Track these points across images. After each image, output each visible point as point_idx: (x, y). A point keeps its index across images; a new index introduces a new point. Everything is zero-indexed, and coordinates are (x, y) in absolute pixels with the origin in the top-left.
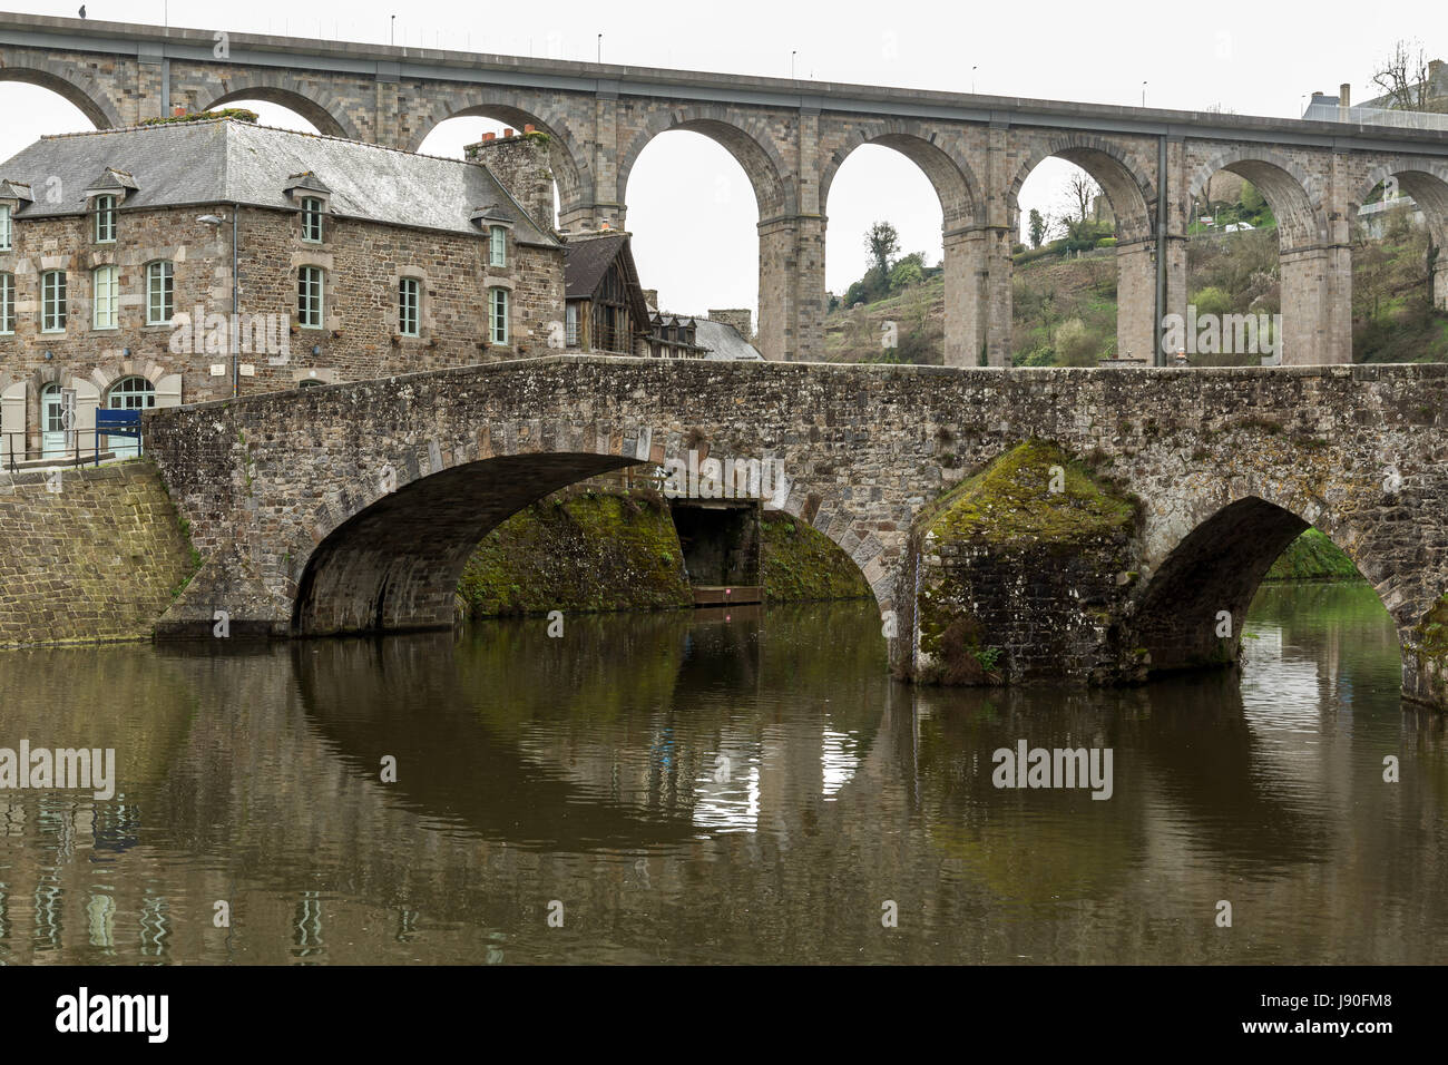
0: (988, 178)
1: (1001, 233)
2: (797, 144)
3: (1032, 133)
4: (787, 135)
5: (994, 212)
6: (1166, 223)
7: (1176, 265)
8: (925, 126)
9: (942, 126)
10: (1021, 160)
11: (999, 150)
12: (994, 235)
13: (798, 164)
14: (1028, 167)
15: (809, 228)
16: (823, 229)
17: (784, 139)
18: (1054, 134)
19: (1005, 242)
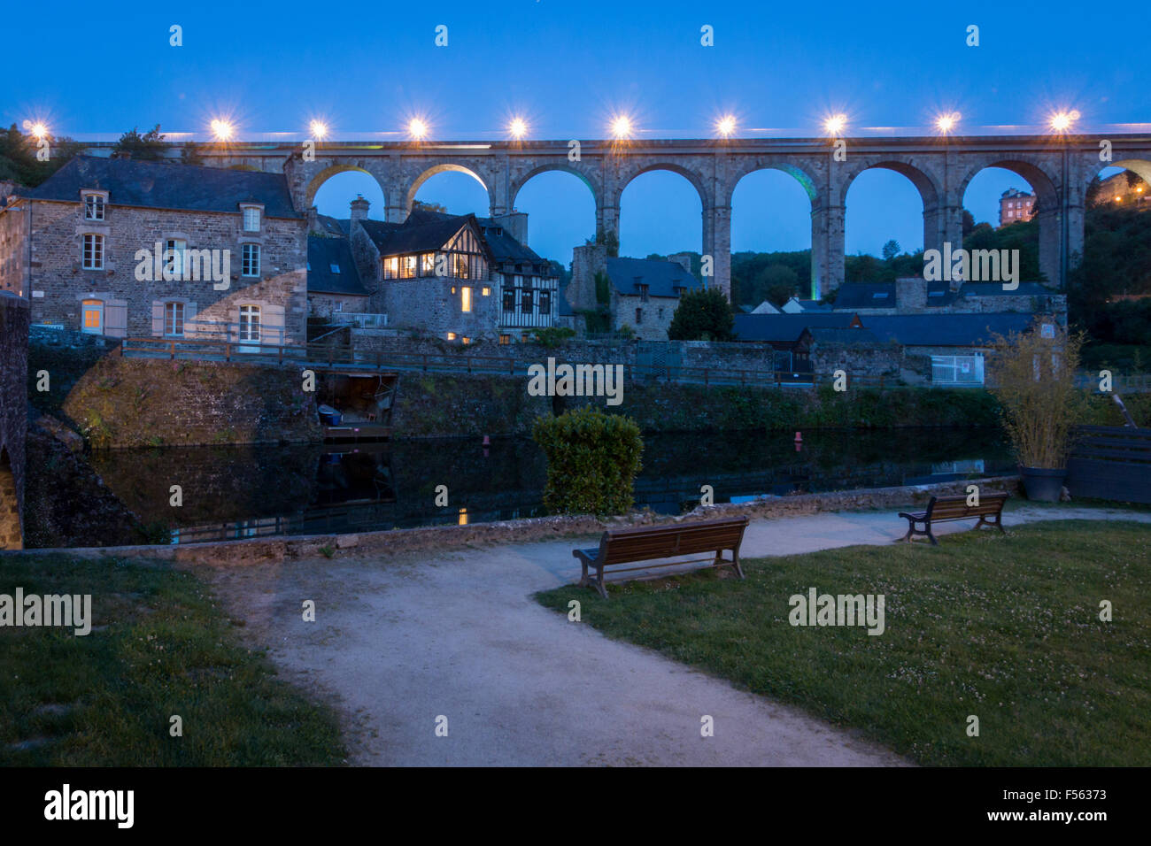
0: (946, 181)
1: (954, 210)
2: (828, 171)
3: (975, 155)
4: (822, 166)
5: (949, 198)
6: (1068, 198)
7: (1075, 222)
8: (905, 156)
9: (916, 155)
10: (968, 170)
11: (952, 165)
12: (949, 211)
13: (829, 181)
14: (972, 173)
15: (834, 213)
16: (843, 213)
17: (820, 169)
18: (990, 154)
19: (957, 214)
